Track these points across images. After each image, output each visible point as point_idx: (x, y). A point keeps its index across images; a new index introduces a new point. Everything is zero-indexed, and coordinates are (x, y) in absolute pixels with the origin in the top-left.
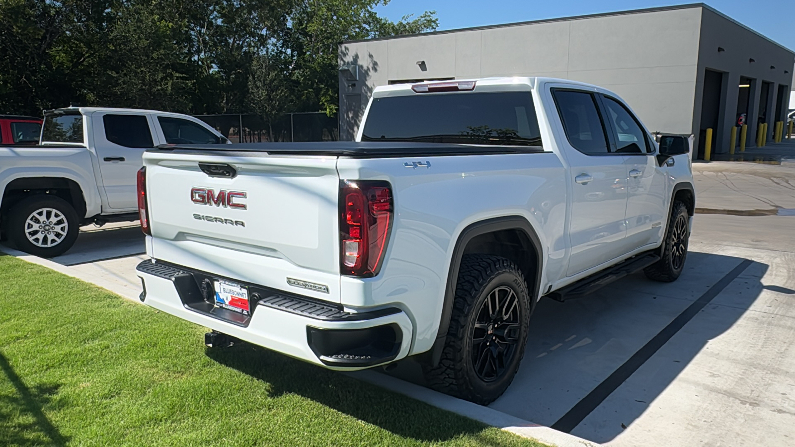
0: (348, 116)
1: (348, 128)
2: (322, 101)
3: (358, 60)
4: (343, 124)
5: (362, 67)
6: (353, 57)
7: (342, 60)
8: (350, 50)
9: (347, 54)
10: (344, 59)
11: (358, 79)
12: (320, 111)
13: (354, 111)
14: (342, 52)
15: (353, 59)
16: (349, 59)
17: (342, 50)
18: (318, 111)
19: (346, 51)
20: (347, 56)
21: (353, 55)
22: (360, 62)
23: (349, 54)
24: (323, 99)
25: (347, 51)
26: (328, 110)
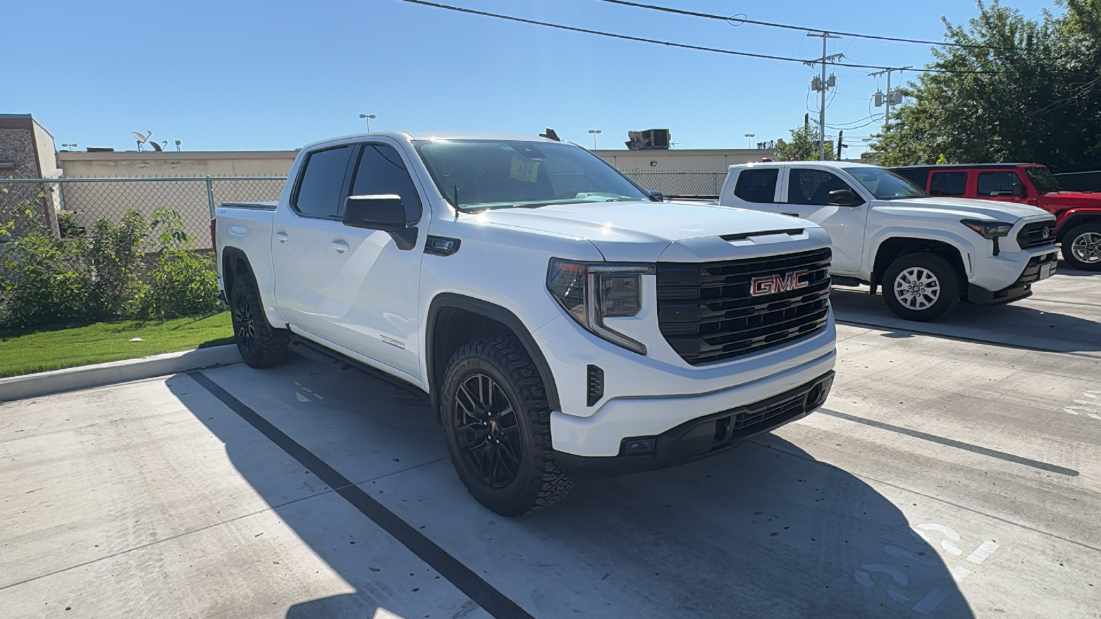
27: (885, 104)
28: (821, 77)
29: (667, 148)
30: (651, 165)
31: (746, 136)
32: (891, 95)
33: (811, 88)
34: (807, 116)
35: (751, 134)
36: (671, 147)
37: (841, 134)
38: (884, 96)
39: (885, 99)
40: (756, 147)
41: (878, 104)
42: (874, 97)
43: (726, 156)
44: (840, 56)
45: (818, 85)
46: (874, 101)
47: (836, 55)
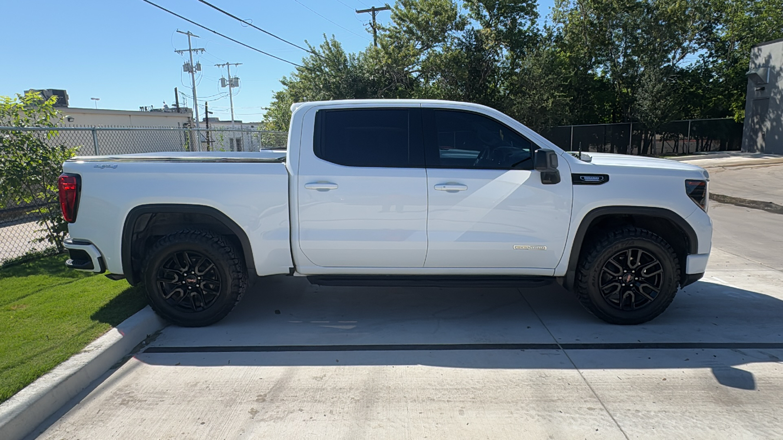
0: (753, 121)
1: (752, 134)
2: (732, 107)
3: (771, 60)
4: (746, 129)
5: (774, 67)
6: (765, 58)
7: (754, 62)
8: (762, 50)
9: (760, 55)
10: (756, 62)
11: (768, 81)
12: (728, 116)
13: (760, 115)
14: (754, 54)
15: (765, 60)
16: (761, 61)
17: (754, 52)
18: (725, 117)
19: (758, 52)
20: (759, 57)
21: (766, 56)
22: (772, 63)
23: (761, 55)
24: (734, 105)
25: (760, 52)
26: (736, 116)
27: (228, 86)
28: (190, 63)
29: (67, 107)
30: (69, 121)
31: (92, 99)
32: (232, 81)
33: (183, 70)
34: (176, 89)
35: (96, 98)
36: (69, 107)
37: (206, 104)
38: (227, 81)
39: (228, 83)
40: (139, 110)
41: (223, 85)
42: (220, 81)
43: (130, 115)
44: (202, 51)
45: (188, 68)
46: (220, 83)
47: (200, 49)
